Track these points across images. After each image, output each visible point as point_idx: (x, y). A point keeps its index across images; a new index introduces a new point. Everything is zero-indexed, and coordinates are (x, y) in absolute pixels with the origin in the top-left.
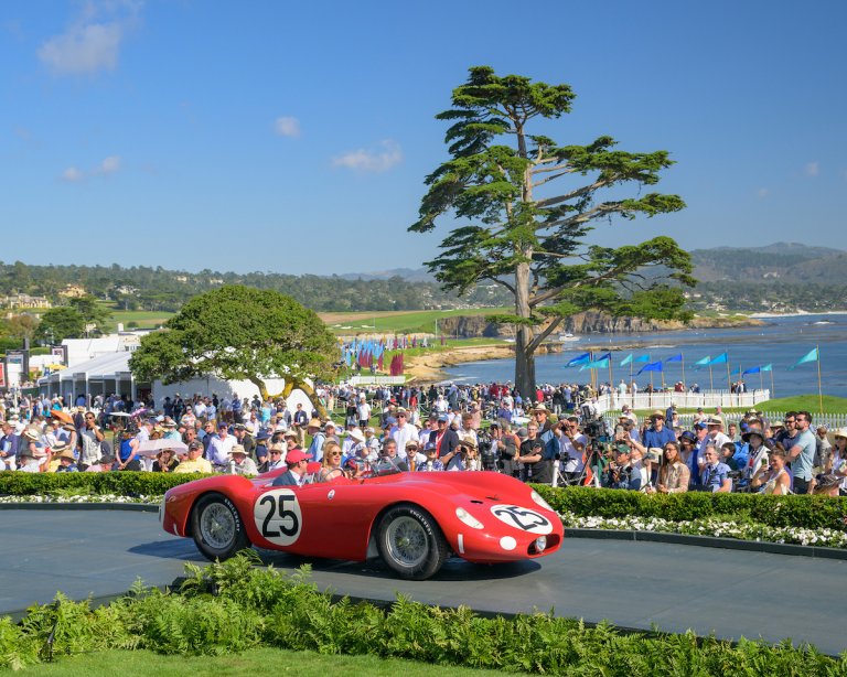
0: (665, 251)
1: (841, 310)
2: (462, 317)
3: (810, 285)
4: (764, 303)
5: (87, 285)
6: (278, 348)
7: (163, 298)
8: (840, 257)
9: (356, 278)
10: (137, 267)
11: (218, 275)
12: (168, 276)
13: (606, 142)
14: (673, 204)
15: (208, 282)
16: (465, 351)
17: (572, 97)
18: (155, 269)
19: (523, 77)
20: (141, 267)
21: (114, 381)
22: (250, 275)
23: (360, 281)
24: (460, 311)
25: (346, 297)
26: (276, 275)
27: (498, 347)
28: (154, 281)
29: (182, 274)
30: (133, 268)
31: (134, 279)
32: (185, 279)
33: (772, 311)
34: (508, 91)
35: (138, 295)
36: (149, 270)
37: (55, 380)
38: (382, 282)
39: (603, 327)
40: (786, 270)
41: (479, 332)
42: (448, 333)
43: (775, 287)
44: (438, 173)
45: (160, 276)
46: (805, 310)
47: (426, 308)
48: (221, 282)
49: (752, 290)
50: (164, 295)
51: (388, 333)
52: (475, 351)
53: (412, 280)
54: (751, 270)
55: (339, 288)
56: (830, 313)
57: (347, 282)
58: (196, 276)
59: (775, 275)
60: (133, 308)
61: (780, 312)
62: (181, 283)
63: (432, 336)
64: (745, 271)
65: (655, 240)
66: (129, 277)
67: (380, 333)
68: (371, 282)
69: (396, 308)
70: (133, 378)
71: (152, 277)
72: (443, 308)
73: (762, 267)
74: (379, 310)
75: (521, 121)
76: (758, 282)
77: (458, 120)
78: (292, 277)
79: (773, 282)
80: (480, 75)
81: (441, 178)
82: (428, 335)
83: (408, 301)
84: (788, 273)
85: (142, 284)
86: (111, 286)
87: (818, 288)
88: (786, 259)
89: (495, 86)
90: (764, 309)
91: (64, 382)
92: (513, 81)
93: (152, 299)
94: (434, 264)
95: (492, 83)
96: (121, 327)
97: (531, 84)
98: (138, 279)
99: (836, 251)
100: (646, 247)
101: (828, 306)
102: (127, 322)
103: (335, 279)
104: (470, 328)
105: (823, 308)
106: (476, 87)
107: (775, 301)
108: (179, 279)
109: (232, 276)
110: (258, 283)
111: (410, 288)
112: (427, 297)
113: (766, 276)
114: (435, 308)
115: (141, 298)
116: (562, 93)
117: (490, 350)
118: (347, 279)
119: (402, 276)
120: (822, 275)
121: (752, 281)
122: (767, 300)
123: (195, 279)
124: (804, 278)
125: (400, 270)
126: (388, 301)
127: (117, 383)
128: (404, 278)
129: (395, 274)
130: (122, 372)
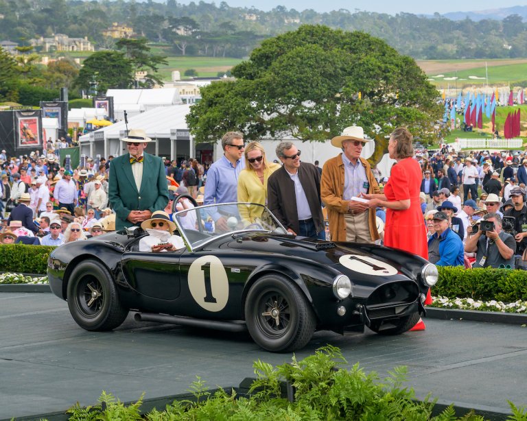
5: (137, 24)
6: (367, 102)
9: (462, 18)
10: (197, 4)
11: (294, 13)
12: (235, 14)
15: (282, 21)
18: (218, 6)
20: (202, 4)
21: (168, 140)
22: (333, 13)
23: (468, 21)
25: (451, 41)
26: (365, 14)
29: (251, 12)
30: (192, 4)
31: (193, 17)
32: (255, 18)
35: (198, 37)
36: (211, 7)
37: (99, 137)
38: (494, 23)
45: (224, 14)
48: (297, 21)
50: (229, 37)
51: (501, 85)
55: (442, 29)
57: (452, 23)
58: (268, 14)
60: (191, 52)
62: (249, 22)
66: (186, 15)
67: (491, 85)
68: (483, 22)
69: (513, 54)
70: (192, 137)
71: (215, 16)
74: (491, 57)
85: (203, 23)
86: (166, 25)
91: (110, 140)
93: (215, 42)
96: (176, 75)
98: (195, 17)
102: (185, 69)
103: (437, 19)
108: (247, 18)
109: (310, 14)
110: (343, 22)
115: (201, 40)
118: (452, 19)
119: (519, 15)
123: (267, 18)
125: (518, 7)
126: (502, 47)
127: (172, 143)
128: (520, 18)
129: (512, 13)
130: (178, 130)
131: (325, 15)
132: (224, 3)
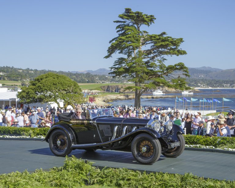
0: (181, 67)
1: (222, 87)
2: (108, 86)
3: (213, 79)
4: (199, 85)
7: (14, 77)
8: (222, 71)
9: (75, 73)
10: (5, 66)
11: (32, 70)
12: (16, 70)
13: (164, 33)
14: (184, 53)
15: (28, 72)
16: (111, 96)
17: (155, 19)
18: (11, 67)
19: (141, 12)
20: (7, 66)
22: (42, 70)
23: (77, 73)
24: (107, 84)
25: (72, 78)
26: (50, 71)
27: (120, 95)
28: (11, 71)
29: (20, 69)
30: (4, 67)
32: (21, 71)
33: (201, 87)
34: (136, 16)
35: (6, 75)
36: (9, 67)
38: (83, 74)
39: (151, 90)
40: (206, 75)
41: (114, 91)
42: (104, 90)
43: (202, 80)
44: (113, 40)
45: (13, 70)
46: (211, 87)
47: (97, 83)
48: (33, 72)
49: (195, 81)
50: (14, 76)
51: (85, 90)
52: (113, 96)
53: (93, 74)
54: (195, 74)
55: (70, 75)
56: (218, 88)
57: (73, 74)
58: (25, 70)
59: (202, 76)
60: (4, 79)
61: (203, 87)
62: (20, 72)
63: (99, 91)
64: (193, 75)
65: (179, 64)
66: (3, 69)
68: (81, 74)
69: (88, 82)
71: (10, 70)
72: (102, 83)
73: (199, 74)
74: (82, 83)
75: (139, 25)
76: (198, 78)
77: (120, 24)
78: (56, 71)
79: (202, 78)
80: (128, 11)
81: (114, 42)
82: (98, 91)
83: (92, 80)
84: (206, 76)
85: (7, 72)
87: (215, 81)
88: (206, 71)
89: (132, 14)
90: (199, 86)
92: (138, 13)
93: (10, 77)
94: (112, 68)
95: (131, 13)
96: (1, 85)
97: (143, 14)
98: (6, 70)
99: (221, 70)
100: (176, 65)
101: (218, 86)
103: (69, 73)
104: (111, 89)
105: (217, 87)
106: (126, 14)
107: (202, 84)
108: (19, 71)
109: (36, 70)
110: (44, 73)
111: (92, 76)
112: (97, 79)
113: (200, 76)
114: (100, 83)
115: (7, 76)
116: (152, 17)
117: (118, 96)
118: (73, 73)
119: (90, 72)
120: (216, 77)
121: (196, 78)
122: (200, 84)
123: (24, 71)
124: (211, 77)
126: (85, 80)
127: (10, 102)
128: (90, 73)
129: (88, 72)
130: (12, 99)
131: (40, 71)
132: (13, 67)
